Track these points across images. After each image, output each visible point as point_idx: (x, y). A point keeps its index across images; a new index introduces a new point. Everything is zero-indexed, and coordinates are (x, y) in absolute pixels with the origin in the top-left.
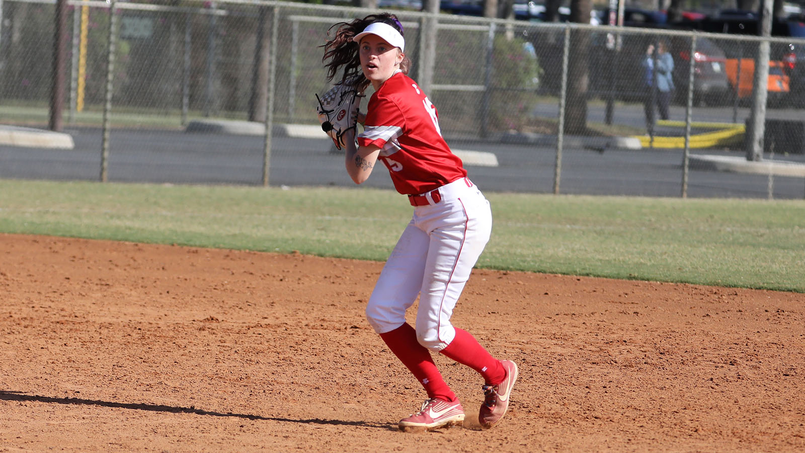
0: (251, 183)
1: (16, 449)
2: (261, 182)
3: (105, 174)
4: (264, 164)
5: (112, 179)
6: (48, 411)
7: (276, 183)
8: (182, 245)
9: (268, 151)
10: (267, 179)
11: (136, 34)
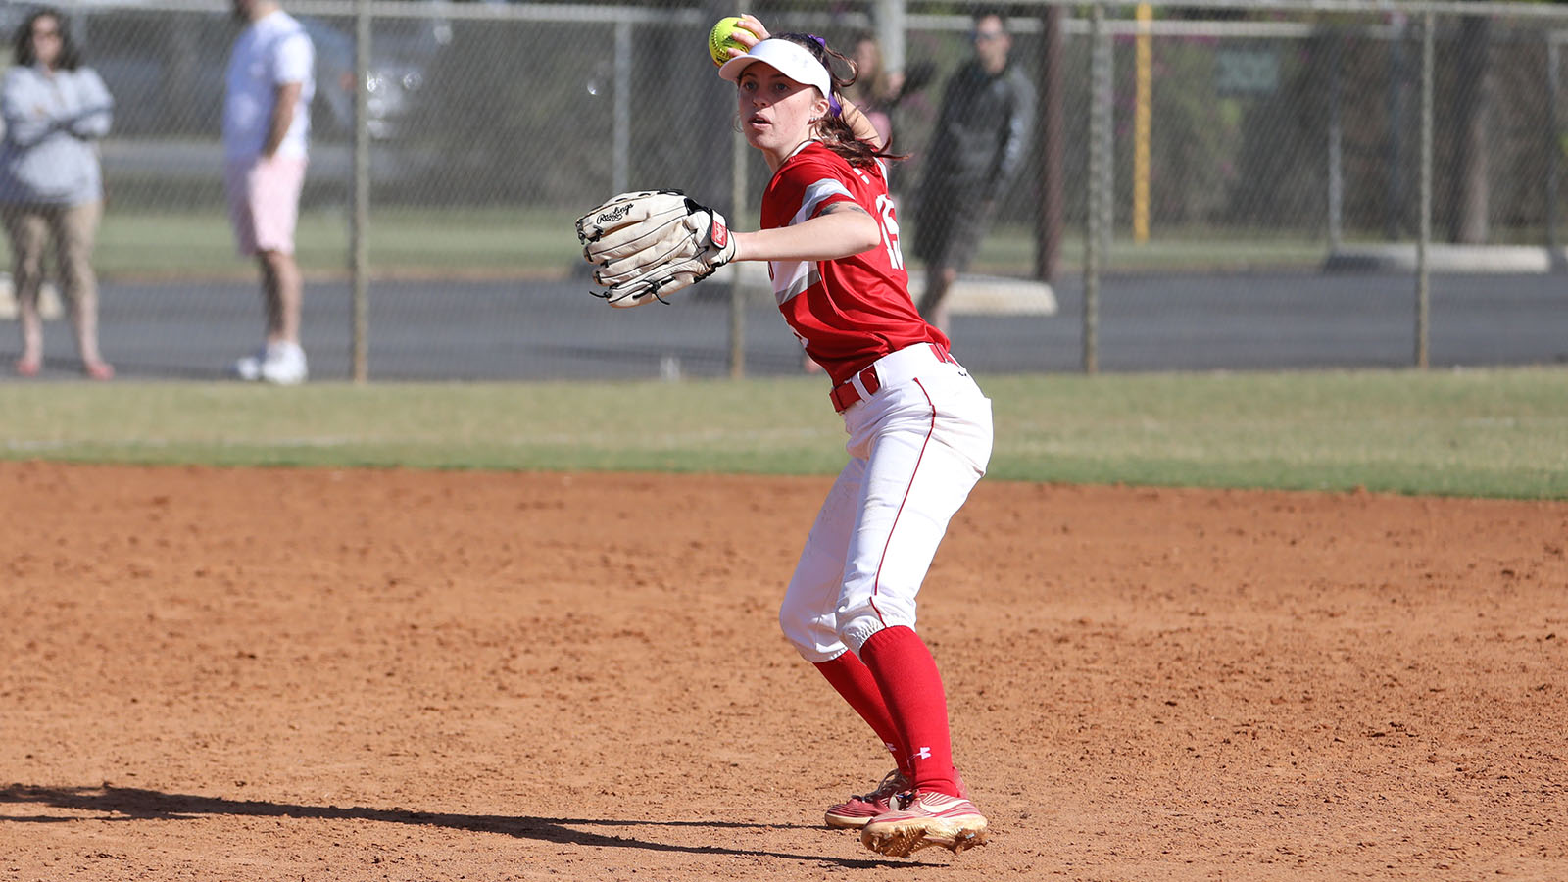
0: (1395, 364)
1: (543, 874)
2: (1415, 361)
3: (1094, 360)
4: (1418, 325)
5: (1106, 367)
6: (650, 803)
7: (1444, 361)
8: (1132, 484)
9: (1425, 298)
10: (1424, 355)
11: (1244, 83)
